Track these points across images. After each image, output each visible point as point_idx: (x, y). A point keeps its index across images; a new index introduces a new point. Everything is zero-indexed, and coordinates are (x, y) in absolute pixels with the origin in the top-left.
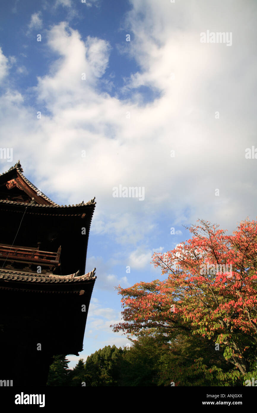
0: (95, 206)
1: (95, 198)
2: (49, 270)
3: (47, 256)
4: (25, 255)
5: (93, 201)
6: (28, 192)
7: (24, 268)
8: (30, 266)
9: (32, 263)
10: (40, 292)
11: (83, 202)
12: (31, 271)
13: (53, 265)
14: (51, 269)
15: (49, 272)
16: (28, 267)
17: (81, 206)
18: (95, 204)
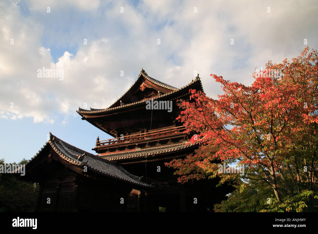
0: (201, 81)
1: (198, 74)
2: (184, 139)
3: (180, 129)
4: (165, 134)
5: (198, 77)
6: (155, 88)
7: (168, 142)
8: (170, 140)
9: (171, 138)
10: (177, 157)
11: (193, 80)
12: (172, 143)
13: (186, 135)
14: (185, 138)
15: (184, 140)
16: (170, 141)
17: (192, 84)
18: (199, 80)
